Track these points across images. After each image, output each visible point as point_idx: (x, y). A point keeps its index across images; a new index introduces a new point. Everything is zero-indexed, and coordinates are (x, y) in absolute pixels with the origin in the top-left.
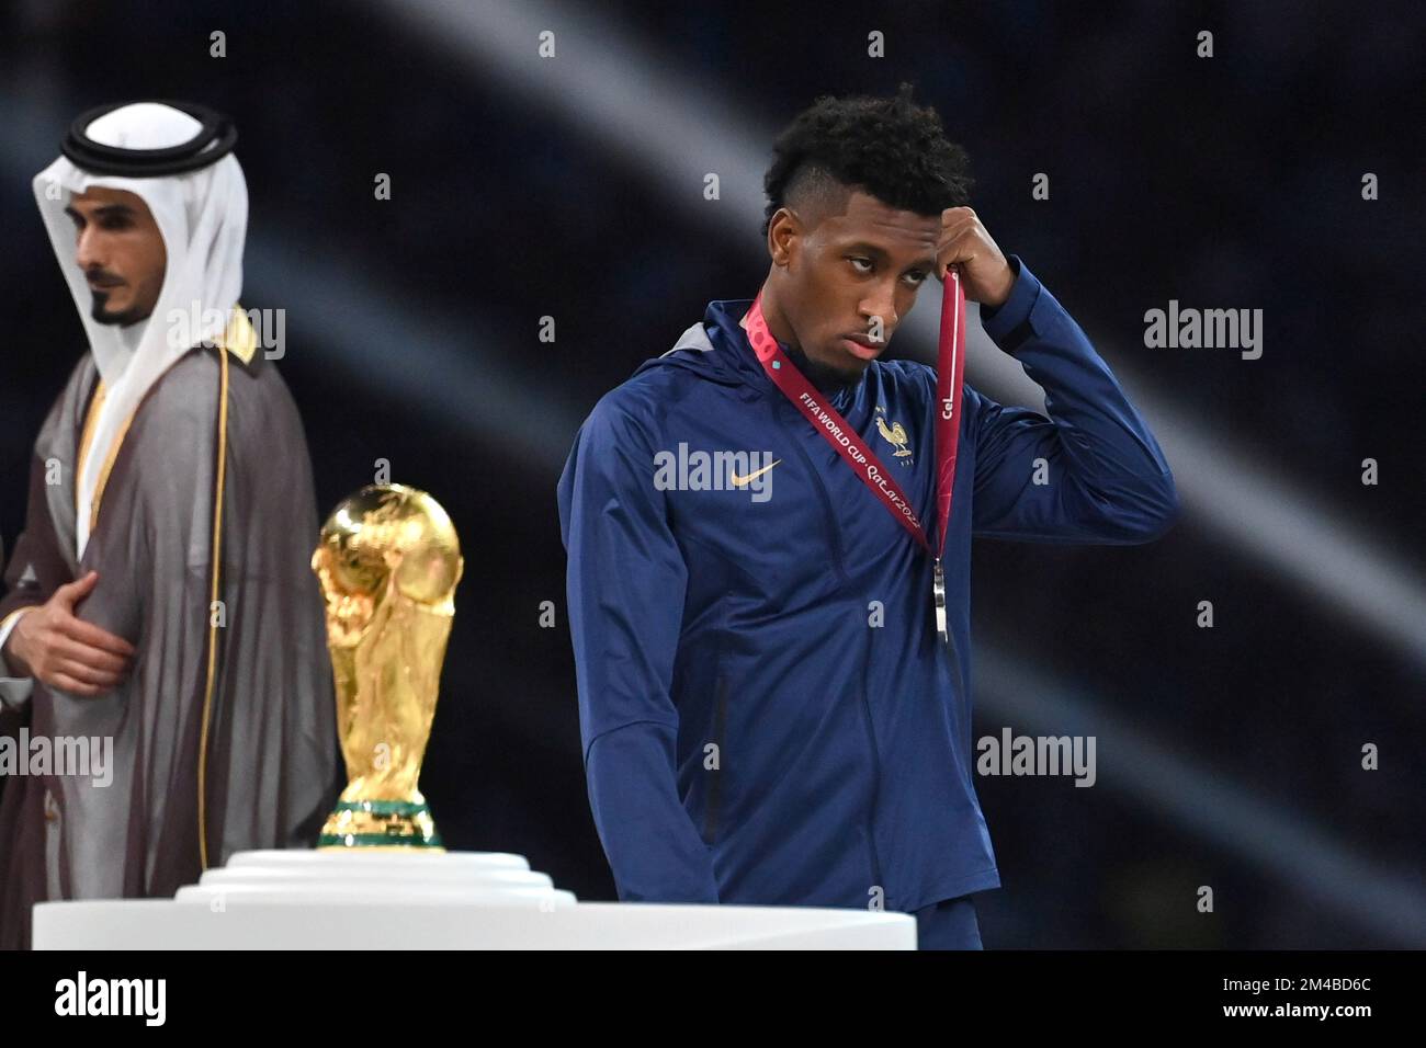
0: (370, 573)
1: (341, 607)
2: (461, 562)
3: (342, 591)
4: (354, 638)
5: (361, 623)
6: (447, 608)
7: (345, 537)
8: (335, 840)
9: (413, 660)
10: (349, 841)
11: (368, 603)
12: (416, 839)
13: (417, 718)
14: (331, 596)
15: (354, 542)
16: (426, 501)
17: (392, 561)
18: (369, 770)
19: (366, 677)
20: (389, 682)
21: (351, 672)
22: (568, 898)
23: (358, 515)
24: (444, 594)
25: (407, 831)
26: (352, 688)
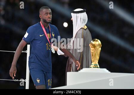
0: (94, 46)
1: (92, 49)
2: (101, 45)
3: (92, 47)
4: (93, 51)
5: (93, 50)
6: (100, 49)
7: (92, 43)
8: (91, 67)
9: (97, 53)
10: (92, 67)
11: (94, 48)
12: (98, 67)
13: (98, 58)
14: (91, 48)
15: (93, 44)
16: (99, 40)
17: (96, 45)
18: (94, 62)
19: (94, 54)
20: (95, 55)
21: (92, 54)
22: (110, 72)
23: (93, 41)
24: (100, 48)
25: (97, 67)
26: (92, 55)
